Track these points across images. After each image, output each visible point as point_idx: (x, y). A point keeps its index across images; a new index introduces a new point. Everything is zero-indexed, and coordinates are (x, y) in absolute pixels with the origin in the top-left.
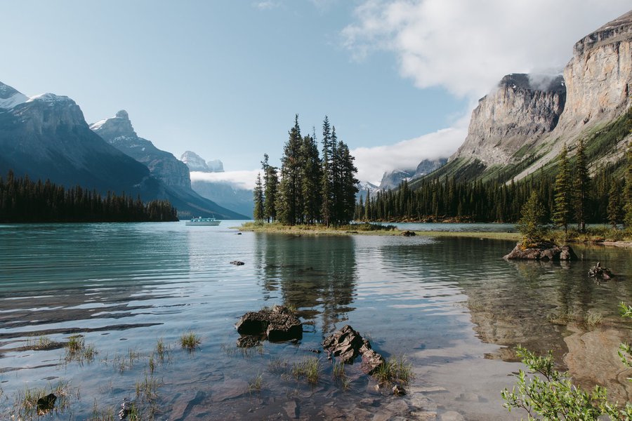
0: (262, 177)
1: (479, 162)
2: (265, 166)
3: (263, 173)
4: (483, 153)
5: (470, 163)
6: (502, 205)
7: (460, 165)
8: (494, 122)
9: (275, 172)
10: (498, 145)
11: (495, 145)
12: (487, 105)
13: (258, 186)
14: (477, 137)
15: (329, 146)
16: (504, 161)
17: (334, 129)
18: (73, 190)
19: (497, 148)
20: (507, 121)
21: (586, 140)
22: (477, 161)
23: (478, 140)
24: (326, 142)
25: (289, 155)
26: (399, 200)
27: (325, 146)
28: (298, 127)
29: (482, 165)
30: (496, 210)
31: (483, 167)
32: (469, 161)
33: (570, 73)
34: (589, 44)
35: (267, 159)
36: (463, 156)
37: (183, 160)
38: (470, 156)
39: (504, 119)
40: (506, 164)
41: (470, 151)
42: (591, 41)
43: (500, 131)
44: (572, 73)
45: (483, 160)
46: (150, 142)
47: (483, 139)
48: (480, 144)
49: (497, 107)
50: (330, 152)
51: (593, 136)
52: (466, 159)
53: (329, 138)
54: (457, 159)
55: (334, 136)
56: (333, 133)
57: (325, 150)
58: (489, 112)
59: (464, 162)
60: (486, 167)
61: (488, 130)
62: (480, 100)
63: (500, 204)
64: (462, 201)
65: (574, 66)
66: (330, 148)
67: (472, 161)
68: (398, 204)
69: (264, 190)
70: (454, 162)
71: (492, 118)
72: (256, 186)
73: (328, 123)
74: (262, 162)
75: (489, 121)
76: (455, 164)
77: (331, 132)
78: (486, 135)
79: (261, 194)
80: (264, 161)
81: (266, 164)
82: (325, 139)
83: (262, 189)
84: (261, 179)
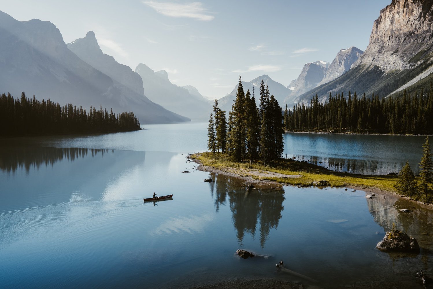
0: (213, 117)
1: (378, 67)
2: (215, 109)
3: (214, 114)
4: (381, 60)
5: (370, 69)
6: (394, 119)
7: (361, 72)
8: (393, 31)
9: (224, 115)
10: (396, 52)
11: (392, 52)
13: (211, 124)
14: (378, 45)
16: (400, 67)
18: (66, 107)
19: (394, 55)
20: (405, 30)
22: (376, 67)
23: (377, 48)
26: (310, 115)
27: (262, 103)
28: (241, 85)
29: (381, 70)
30: (389, 123)
31: (381, 72)
32: (369, 67)
35: (217, 104)
36: (364, 63)
37: (137, 72)
38: (370, 63)
39: (403, 28)
40: (402, 69)
41: (370, 59)
43: (397, 39)
45: (382, 67)
46: (112, 57)
47: (382, 47)
48: (380, 51)
49: (396, 17)
52: (367, 66)
54: (359, 66)
58: (389, 22)
59: (365, 68)
60: (384, 72)
61: (387, 39)
62: (381, 11)
63: (392, 118)
64: (361, 116)
67: (372, 67)
68: (310, 117)
69: (215, 127)
70: (356, 68)
71: (391, 27)
72: (209, 124)
73: (264, 85)
74: (213, 106)
75: (388, 31)
76: (357, 70)
77: (265, 91)
78: (385, 43)
79: (213, 130)
80: (215, 105)
81: (216, 107)
82: (262, 97)
83: (214, 126)
84: (213, 118)
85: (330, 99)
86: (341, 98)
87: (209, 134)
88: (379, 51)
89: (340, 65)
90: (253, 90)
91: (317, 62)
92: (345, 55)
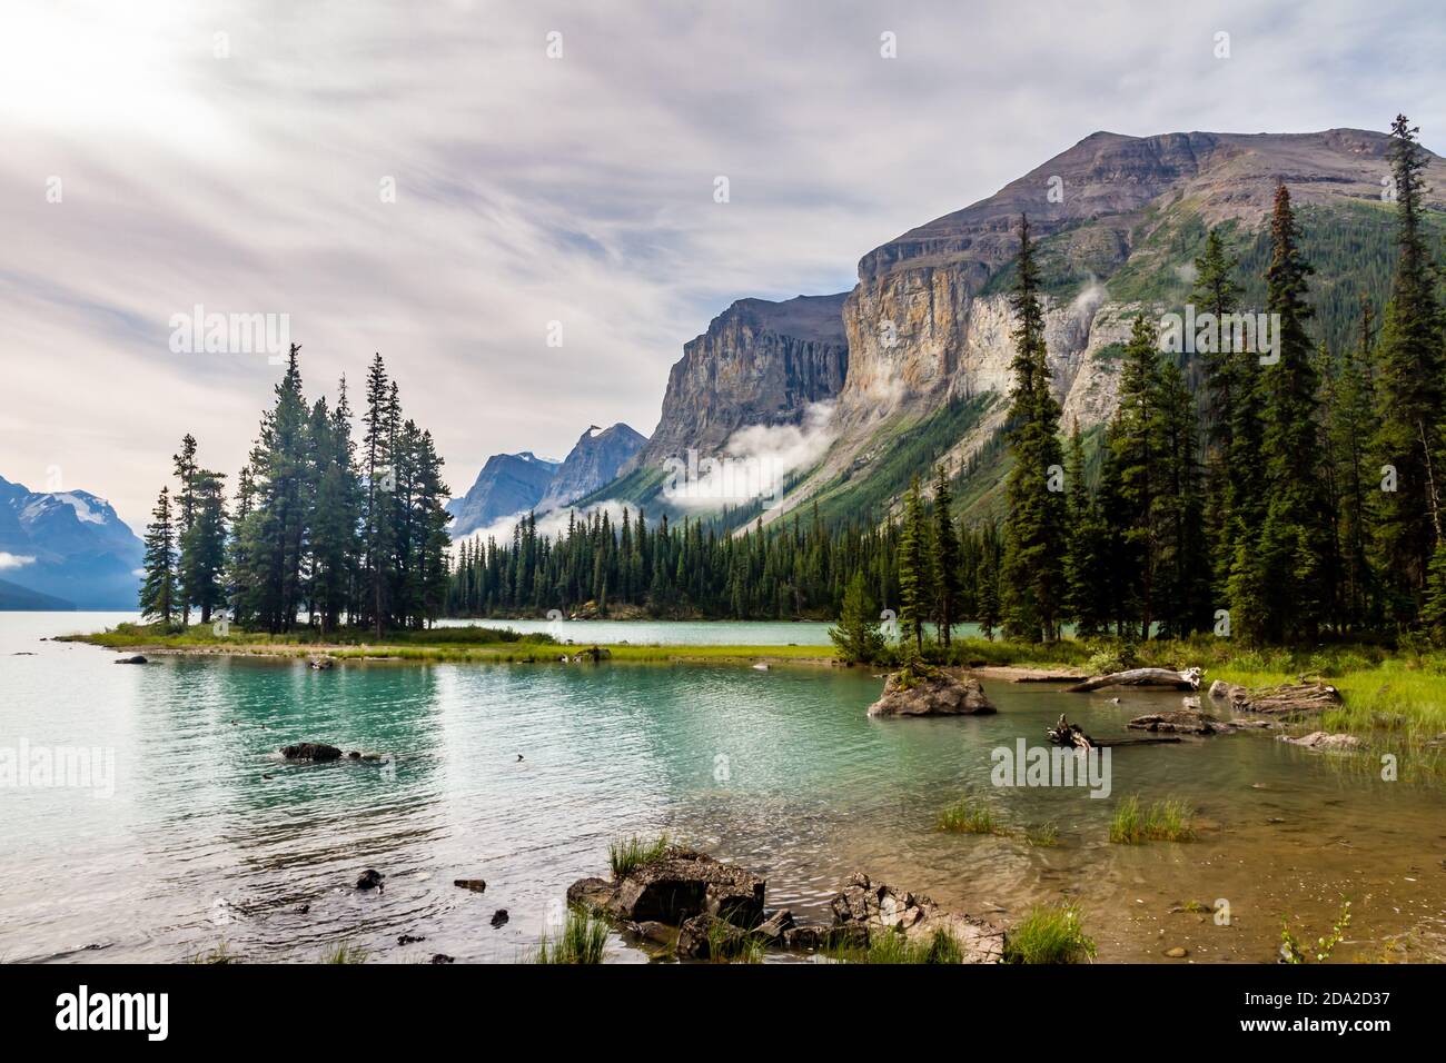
0: (172, 496)
2: (184, 468)
3: (177, 487)
7: (644, 486)
8: (714, 395)
9: (218, 487)
10: (723, 445)
11: (716, 445)
12: (701, 358)
13: (161, 522)
14: (683, 425)
15: (381, 430)
17: (395, 389)
19: (720, 452)
20: (741, 396)
21: (885, 449)
23: (680, 430)
24: (375, 418)
25: (275, 447)
27: (374, 430)
28: (297, 374)
33: (854, 314)
34: (884, 263)
35: (191, 450)
36: (651, 465)
39: (736, 392)
41: (666, 456)
42: (887, 257)
43: (726, 417)
44: (858, 314)
47: (692, 431)
48: (687, 441)
49: (721, 364)
50: (383, 443)
51: (895, 443)
52: (657, 475)
53: (384, 410)
54: (637, 472)
55: (394, 406)
56: (393, 397)
57: (372, 439)
58: (705, 373)
59: (653, 478)
61: (703, 411)
62: (687, 347)
65: (860, 300)
66: (383, 436)
68: (513, 574)
69: (176, 532)
70: (631, 476)
71: (711, 386)
72: (154, 520)
73: (383, 373)
74: (176, 457)
75: (704, 394)
76: (633, 481)
77: (388, 394)
78: (699, 422)
79: (168, 545)
80: (181, 455)
81: (187, 462)
82: (374, 411)
83: (171, 530)
84: (171, 501)
85: (572, 525)
86: (601, 525)
87: (151, 558)
88: (685, 438)
89: (587, 470)
90: (343, 387)
91: (525, 454)
92: (601, 443)
